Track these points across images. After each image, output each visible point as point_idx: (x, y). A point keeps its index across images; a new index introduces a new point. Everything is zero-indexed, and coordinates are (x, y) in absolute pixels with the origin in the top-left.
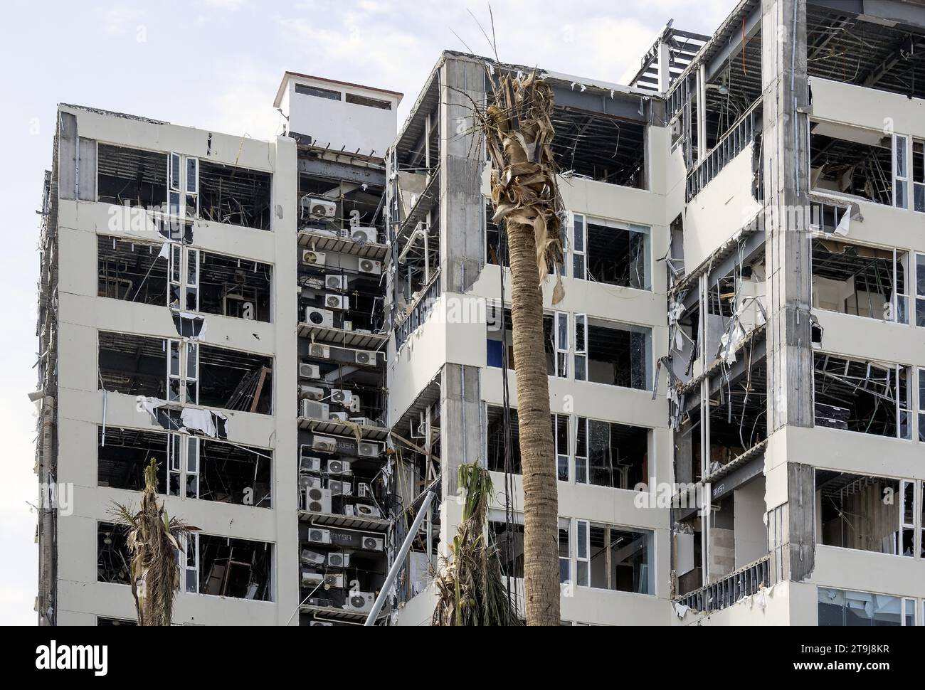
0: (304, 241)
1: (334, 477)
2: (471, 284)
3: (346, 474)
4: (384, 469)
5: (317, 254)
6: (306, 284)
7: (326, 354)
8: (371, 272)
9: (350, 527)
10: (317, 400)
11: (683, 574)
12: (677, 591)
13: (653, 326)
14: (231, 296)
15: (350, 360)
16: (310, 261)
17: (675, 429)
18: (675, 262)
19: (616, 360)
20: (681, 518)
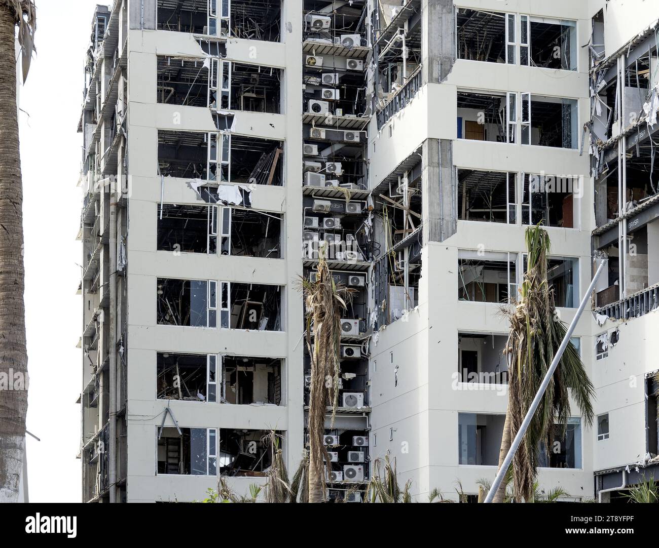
0: (307, 49)
1: (328, 231)
2: (446, 75)
3: (336, 228)
4: (366, 222)
5: (316, 58)
6: (308, 82)
7: (323, 136)
8: (356, 69)
9: (340, 269)
10: (316, 172)
11: (601, 290)
12: (596, 305)
13: (579, 98)
14: (247, 94)
15: (339, 139)
16: (311, 63)
17: (595, 178)
18: (596, 47)
19: (541, 126)
20: (598, 247)
